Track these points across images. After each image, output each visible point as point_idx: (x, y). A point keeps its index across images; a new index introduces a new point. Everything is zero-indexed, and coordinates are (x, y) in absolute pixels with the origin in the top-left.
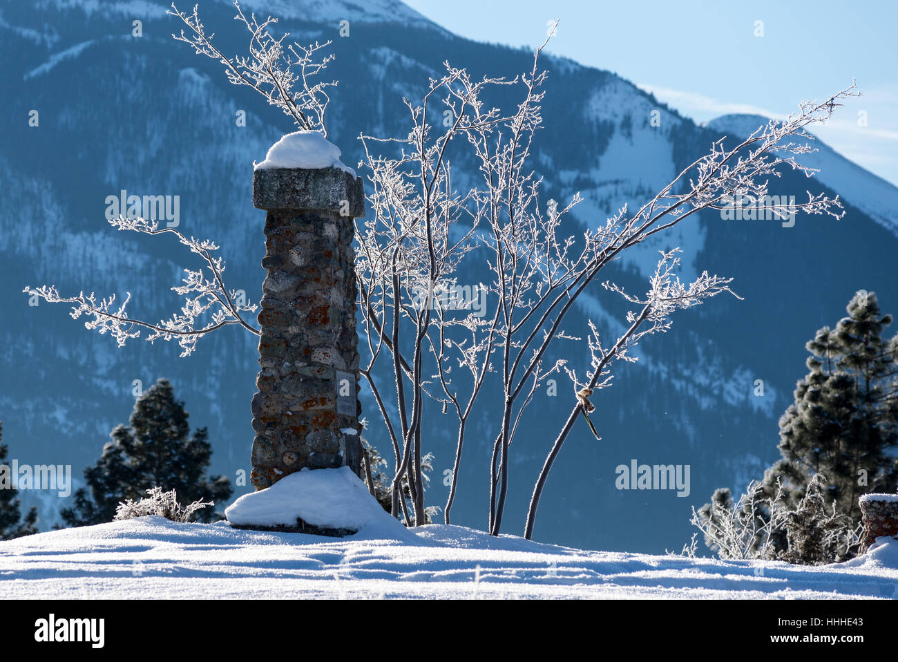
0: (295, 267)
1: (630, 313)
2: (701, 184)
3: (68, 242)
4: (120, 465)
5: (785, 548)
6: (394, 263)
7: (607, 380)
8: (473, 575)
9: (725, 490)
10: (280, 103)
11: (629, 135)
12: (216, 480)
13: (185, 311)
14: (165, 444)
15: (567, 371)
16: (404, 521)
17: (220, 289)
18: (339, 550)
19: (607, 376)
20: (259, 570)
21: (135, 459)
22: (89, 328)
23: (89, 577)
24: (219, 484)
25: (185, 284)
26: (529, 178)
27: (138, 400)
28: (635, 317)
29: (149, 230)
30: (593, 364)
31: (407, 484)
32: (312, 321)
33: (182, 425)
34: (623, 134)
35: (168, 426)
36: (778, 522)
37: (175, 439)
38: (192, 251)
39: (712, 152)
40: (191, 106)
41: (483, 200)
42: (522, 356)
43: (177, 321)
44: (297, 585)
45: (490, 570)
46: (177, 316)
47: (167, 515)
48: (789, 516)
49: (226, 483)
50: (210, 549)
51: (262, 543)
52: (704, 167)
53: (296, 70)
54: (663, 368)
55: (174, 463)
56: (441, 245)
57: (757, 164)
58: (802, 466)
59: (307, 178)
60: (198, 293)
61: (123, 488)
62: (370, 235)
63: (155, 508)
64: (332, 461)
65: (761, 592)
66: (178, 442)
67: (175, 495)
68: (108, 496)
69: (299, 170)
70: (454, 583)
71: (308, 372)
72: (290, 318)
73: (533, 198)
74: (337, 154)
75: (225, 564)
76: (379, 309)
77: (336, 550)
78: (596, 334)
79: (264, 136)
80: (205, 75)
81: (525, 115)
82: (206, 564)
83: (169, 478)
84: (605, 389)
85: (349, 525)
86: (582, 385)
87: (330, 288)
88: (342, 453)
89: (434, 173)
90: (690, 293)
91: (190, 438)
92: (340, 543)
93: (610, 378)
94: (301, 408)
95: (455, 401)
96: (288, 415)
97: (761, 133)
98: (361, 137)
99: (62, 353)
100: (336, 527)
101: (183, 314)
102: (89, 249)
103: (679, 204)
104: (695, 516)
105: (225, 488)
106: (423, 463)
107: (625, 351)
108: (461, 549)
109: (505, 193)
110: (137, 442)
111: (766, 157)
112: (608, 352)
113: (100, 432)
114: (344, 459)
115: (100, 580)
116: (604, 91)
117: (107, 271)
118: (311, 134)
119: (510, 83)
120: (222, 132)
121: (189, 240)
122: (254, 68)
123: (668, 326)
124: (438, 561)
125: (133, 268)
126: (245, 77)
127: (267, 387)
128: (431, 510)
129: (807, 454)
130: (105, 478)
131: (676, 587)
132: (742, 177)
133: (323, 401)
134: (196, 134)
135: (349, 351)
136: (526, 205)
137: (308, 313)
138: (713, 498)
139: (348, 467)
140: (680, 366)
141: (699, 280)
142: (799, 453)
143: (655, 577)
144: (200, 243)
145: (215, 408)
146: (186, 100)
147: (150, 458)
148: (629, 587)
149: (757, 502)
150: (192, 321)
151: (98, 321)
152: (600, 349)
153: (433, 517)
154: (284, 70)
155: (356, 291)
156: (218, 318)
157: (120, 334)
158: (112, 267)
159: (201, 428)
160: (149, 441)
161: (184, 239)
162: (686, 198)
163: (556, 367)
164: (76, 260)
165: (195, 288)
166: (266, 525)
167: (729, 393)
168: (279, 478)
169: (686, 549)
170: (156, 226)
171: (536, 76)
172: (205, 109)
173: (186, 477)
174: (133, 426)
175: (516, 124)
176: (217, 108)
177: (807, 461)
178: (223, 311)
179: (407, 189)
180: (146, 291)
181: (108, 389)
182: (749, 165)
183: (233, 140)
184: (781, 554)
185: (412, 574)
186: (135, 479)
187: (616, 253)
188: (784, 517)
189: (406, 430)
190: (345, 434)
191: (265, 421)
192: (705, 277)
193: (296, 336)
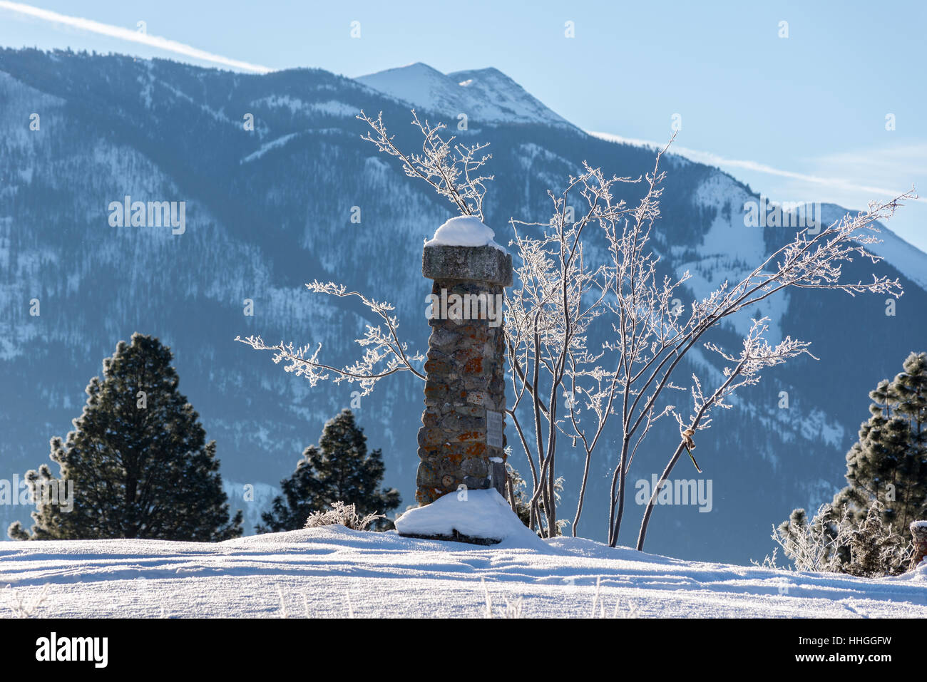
0: (455, 326)
1: (726, 369)
2: (786, 266)
3: (272, 296)
4: (310, 478)
5: (849, 561)
6: (536, 324)
7: (706, 423)
8: (595, 580)
9: (801, 510)
10: (447, 193)
11: (729, 218)
12: (388, 492)
13: (366, 359)
14: (347, 462)
15: (675, 414)
16: (539, 531)
17: (395, 342)
18: (486, 557)
19: (706, 420)
20: (421, 572)
21: (322, 473)
22: (287, 371)
23: (283, 574)
24: (390, 495)
25: (367, 337)
26: (647, 258)
27: (326, 425)
28: (731, 372)
29: (339, 293)
30: (695, 409)
31: (543, 501)
32: (468, 370)
33: (361, 447)
34: (724, 218)
35: (349, 447)
36: (844, 539)
37: (355, 458)
38: (373, 310)
39: (796, 241)
40: (374, 187)
41: (610, 274)
42: (638, 401)
43: (359, 367)
44: (451, 585)
45: (608, 576)
46: (359, 363)
47: (348, 524)
48: (853, 535)
49: (396, 495)
50: (381, 553)
51: (424, 549)
52: (789, 253)
53: (460, 166)
54: (752, 407)
55: (354, 477)
56: (574, 311)
57: (833, 251)
58: (865, 492)
59: (467, 254)
60: (375, 345)
61: (313, 497)
62: (517, 300)
63: (338, 518)
64: (482, 483)
65: (829, 600)
66: (358, 461)
67: (354, 508)
68: (300, 503)
69: (461, 247)
70: (579, 587)
71: (464, 411)
72: (451, 366)
73: (651, 274)
74: (491, 234)
75: (393, 566)
76: (523, 360)
77: (483, 556)
78: (699, 385)
79: (433, 213)
80: (386, 163)
81: (646, 208)
82: (378, 566)
83: (350, 489)
84: (704, 430)
85: (495, 536)
86: (686, 426)
87: (483, 344)
88: (490, 477)
89: (570, 253)
90: (776, 353)
91: (367, 458)
92: (487, 551)
93: (709, 421)
94: (458, 440)
95: (583, 437)
96: (447, 445)
97: (837, 225)
98: (511, 221)
99: (266, 385)
100: (484, 537)
101: (364, 362)
102: (289, 301)
103: (769, 281)
104: (775, 533)
105: (395, 498)
106: (555, 485)
107: (722, 400)
108: (586, 558)
109: (628, 270)
110: (324, 459)
111: (841, 246)
112: (708, 400)
113: (295, 450)
114: (492, 482)
115: (292, 577)
116: (709, 182)
117: (303, 320)
118: (470, 219)
119: (635, 182)
120: (399, 209)
121: (370, 301)
122: (426, 163)
123: (757, 380)
124: (567, 568)
125: (324, 317)
126: (418, 171)
127: (430, 422)
128: (561, 523)
129: (869, 483)
130: (298, 488)
131: (760, 594)
132: (820, 261)
133: (476, 435)
134: (378, 211)
135: (498, 395)
136: (645, 279)
137: (465, 363)
138: (791, 517)
139: (495, 489)
140: (766, 406)
141: (783, 343)
142: (862, 482)
143: (743, 585)
144: (379, 304)
145: (388, 432)
146: (370, 183)
147: (335, 473)
148: (721, 593)
149: (826, 522)
150: (371, 368)
151: (294, 365)
152: (701, 397)
153: (562, 528)
154: (450, 166)
155: (504, 347)
156: (392, 366)
157: (312, 376)
158: (307, 316)
159: (377, 450)
160: (335, 459)
161: (367, 301)
162: (774, 277)
163: (665, 412)
164: (278, 310)
165: (374, 341)
166: (427, 535)
167: (805, 429)
168: (439, 496)
169: (767, 559)
170: (344, 290)
171: (657, 176)
172: (386, 190)
173: (364, 489)
174: (321, 446)
175: (639, 214)
176: (396, 189)
177: (869, 489)
178: (396, 360)
179: (548, 264)
180: (334, 337)
181: (302, 414)
182: (827, 251)
183: (407, 216)
184: (845, 566)
185: (545, 578)
186: (322, 490)
187: (717, 319)
188: (849, 535)
189: (542, 459)
190: (493, 462)
191: (428, 449)
192: (788, 341)
193: (455, 381)
